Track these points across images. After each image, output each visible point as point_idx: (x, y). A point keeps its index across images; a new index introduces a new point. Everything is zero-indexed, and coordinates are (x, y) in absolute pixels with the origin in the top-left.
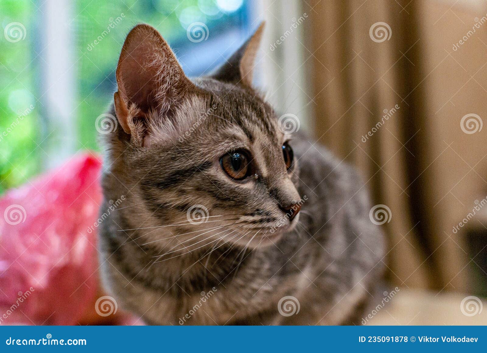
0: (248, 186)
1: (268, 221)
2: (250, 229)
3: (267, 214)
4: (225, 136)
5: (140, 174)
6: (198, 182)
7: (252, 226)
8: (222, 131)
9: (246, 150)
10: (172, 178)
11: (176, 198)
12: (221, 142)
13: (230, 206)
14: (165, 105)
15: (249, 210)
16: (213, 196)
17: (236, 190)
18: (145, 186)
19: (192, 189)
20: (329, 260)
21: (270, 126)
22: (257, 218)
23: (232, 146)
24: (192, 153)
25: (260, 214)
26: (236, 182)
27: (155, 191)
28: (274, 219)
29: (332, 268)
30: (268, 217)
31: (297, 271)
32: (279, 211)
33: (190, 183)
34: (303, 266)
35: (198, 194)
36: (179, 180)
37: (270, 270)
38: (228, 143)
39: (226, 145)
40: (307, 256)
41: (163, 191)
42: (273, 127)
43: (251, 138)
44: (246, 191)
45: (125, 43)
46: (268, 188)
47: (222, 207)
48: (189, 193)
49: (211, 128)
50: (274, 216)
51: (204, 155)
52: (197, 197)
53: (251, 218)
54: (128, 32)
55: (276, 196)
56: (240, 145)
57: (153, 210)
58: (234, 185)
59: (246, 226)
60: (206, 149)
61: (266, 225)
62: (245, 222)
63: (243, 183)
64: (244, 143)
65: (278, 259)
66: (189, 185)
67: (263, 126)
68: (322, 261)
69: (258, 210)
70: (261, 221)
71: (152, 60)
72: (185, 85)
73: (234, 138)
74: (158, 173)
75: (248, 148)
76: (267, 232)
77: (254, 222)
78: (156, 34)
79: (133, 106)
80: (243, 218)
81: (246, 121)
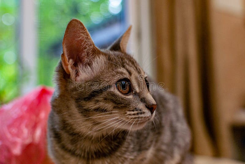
0: (130, 97)
1: (141, 113)
2: (132, 118)
3: (140, 110)
4: (118, 73)
5: (75, 94)
6: (105, 95)
7: (133, 116)
8: (116, 70)
9: (128, 79)
10: (92, 94)
11: (94, 105)
12: (116, 75)
13: (122, 107)
14: (86, 60)
15: (131, 108)
16: (113, 102)
17: (124, 98)
18: (77, 100)
19: (103, 99)
20: (163, 143)
21: (138, 69)
22: (135, 112)
23: (121, 77)
24: (101, 82)
25: (137, 110)
26: (124, 95)
27: (83, 102)
28: (144, 113)
29: (164, 147)
30: (141, 112)
31: (147, 149)
32: (146, 109)
33: (101, 96)
34: (149, 146)
35: (105, 102)
36: (96, 95)
37: (133, 148)
38: (119, 75)
39: (118, 76)
40: (151, 142)
41: (87, 102)
42: (139, 69)
43: (130, 73)
44: (129, 99)
45: (67, 28)
46: (140, 97)
47: (118, 108)
48: (101, 101)
49: (110, 70)
50: (144, 111)
51: (107, 82)
52: (105, 103)
53: (132, 113)
54: (68, 23)
55: (144, 101)
56: (125, 76)
57: (82, 112)
58: (123, 96)
59: (130, 117)
60: (108, 79)
61: (140, 116)
62: (130, 115)
63: (127, 96)
64: (127, 76)
65: (137, 143)
66: (100, 98)
67: (135, 68)
68: (159, 144)
69: (136, 108)
70: (138, 114)
71: (80, 37)
72: (95, 50)
73: (122, 73)
74: (84, 93)
75: (129, 78)
76: (140, 119)
77: (134, 114)
78: (81, 24)
79: (71, 60)
80: (128, 113)
81: (127, 65)
